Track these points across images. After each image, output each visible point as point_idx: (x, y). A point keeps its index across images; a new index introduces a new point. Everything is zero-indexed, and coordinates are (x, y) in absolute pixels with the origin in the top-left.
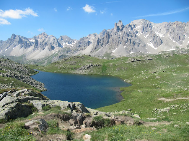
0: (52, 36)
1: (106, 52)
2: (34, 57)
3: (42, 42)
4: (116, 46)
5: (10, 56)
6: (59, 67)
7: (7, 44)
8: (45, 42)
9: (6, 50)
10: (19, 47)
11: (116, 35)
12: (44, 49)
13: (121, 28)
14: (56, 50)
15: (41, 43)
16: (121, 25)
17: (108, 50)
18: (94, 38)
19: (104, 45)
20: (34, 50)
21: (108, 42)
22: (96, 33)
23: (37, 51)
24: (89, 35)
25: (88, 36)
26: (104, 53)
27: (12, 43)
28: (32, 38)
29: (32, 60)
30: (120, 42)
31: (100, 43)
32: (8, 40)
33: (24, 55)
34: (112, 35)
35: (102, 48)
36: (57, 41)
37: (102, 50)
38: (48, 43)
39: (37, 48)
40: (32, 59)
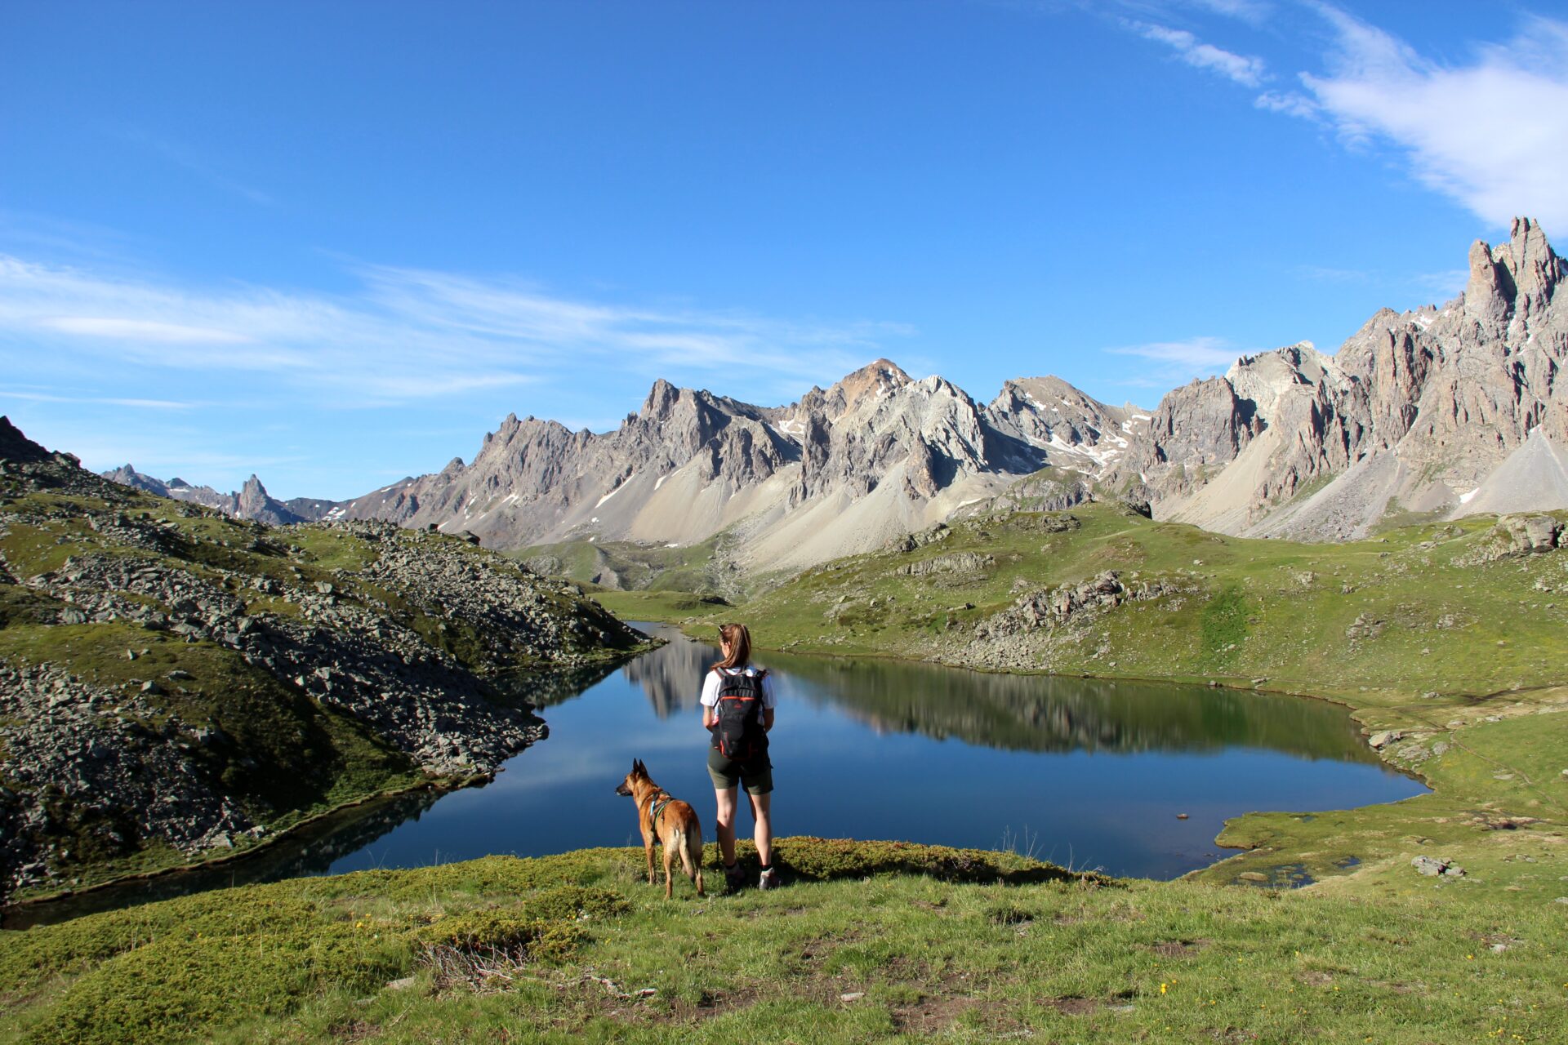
0: (939, 384)
1: (1392, 503)
2: (793, 547)
3: (858, 435)
4: (1495, 449)
5: (631, 545)
6: (839, 605)
7: (615, 454)
8: (881, 430)
9: (605, 499)
10: (695, 473)
11: (1486, 352)
12: (872, 486)
13: (1528, 284)
14: (963, 495)
15: (851, 440)
16: (1531, 258)
17: (1415, 486)
18: (1284, 384)
19: (1371, 446)
20: (800, 496)
21: (1411, 414)
22: (1306, 345)
23: (821, 504)
24: (1247, 363)
25: (1232, 372)
26: (1374, 510)
27: (647, 449)
28: (794, 405)
29: (781, 573)
30: (1525, 407)
31: (1335, 428)
32: (623, 429)
33: (726, 539)
34: (1447, 349)
35: (1355, 467)
36: (973, 421)
37: (1352, 489)
38: (903, 441)
39: (818, 482)
40: (780, 565)
